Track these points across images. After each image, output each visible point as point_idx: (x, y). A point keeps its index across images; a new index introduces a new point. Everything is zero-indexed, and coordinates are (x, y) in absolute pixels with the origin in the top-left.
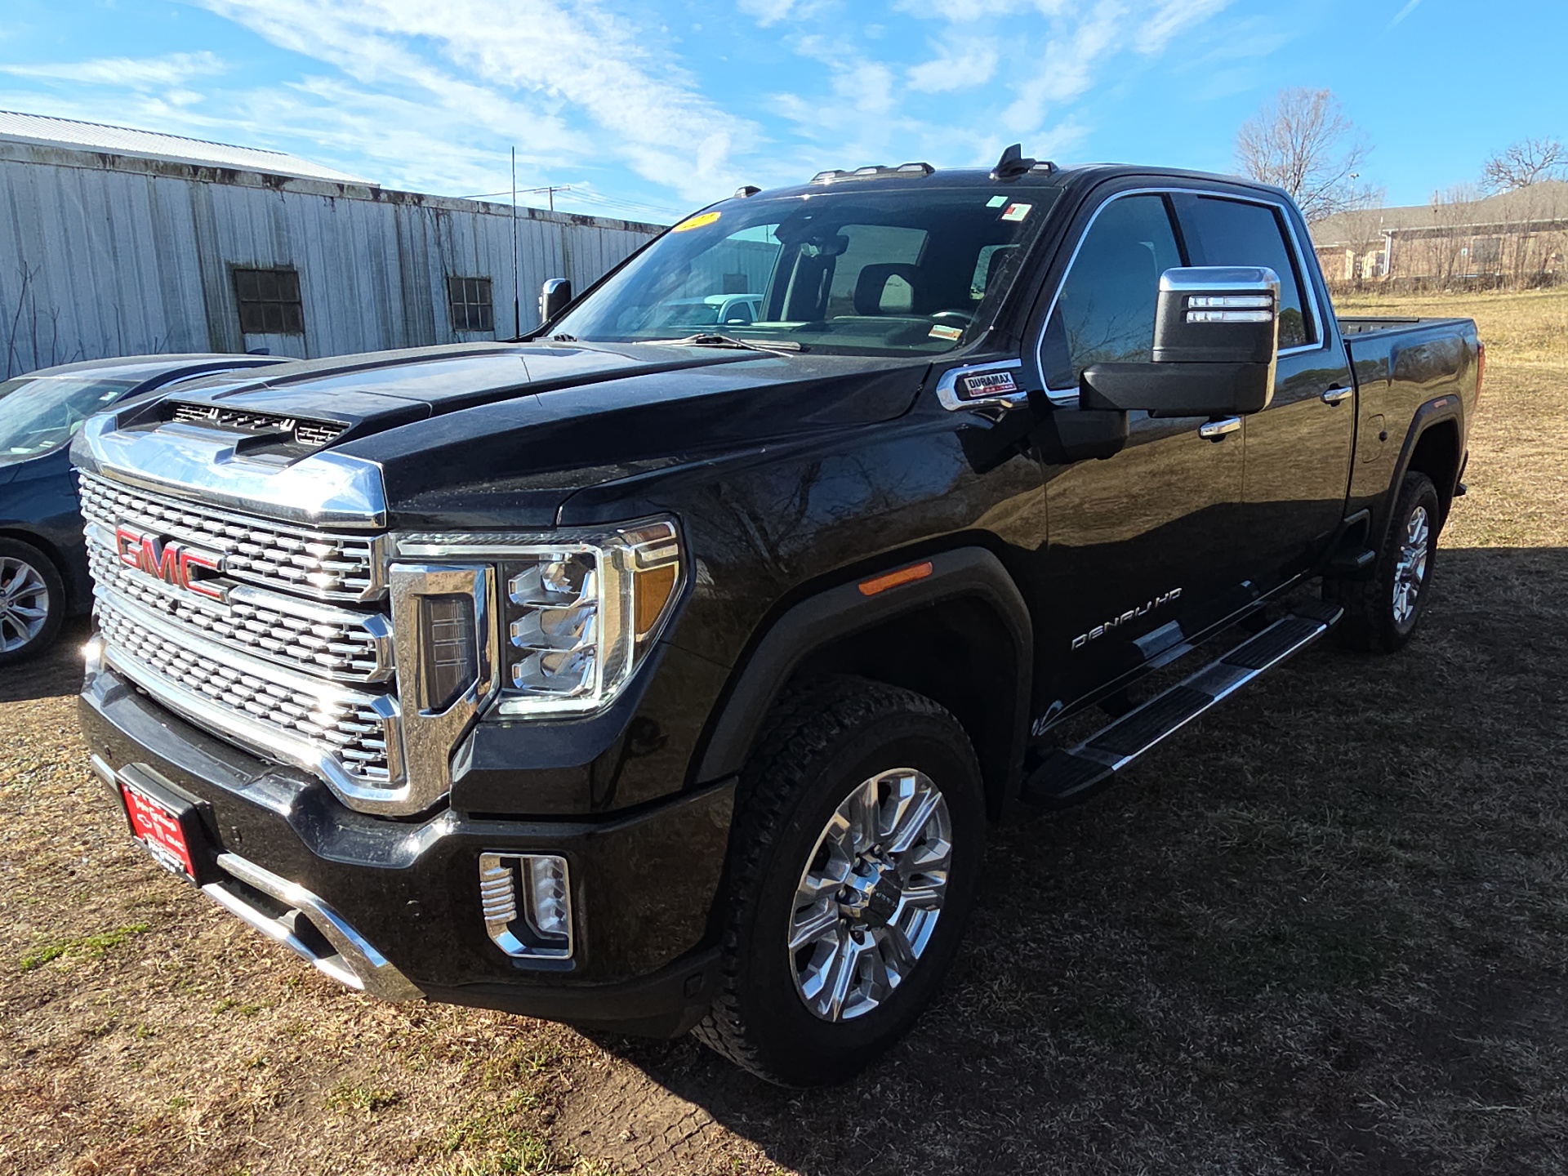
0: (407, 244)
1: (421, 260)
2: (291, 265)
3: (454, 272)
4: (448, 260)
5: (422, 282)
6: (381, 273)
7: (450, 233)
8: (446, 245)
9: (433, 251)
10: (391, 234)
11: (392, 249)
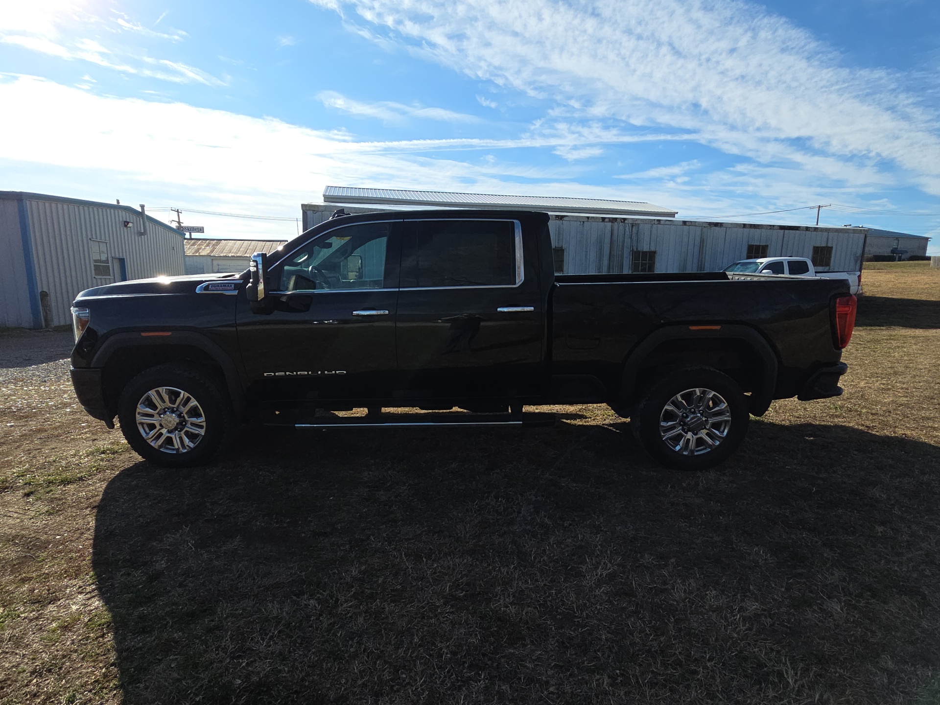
0: (615, 238)
1: (621, 244)
2: (562, 247)
3: (637, 249)
4: (635, 244)
5: (620, 253)
6: (601, 249)
7: (637, 233)
8: (634, 238)
9: (628, 241)
10: (608, 235)
11: (607, 240)
